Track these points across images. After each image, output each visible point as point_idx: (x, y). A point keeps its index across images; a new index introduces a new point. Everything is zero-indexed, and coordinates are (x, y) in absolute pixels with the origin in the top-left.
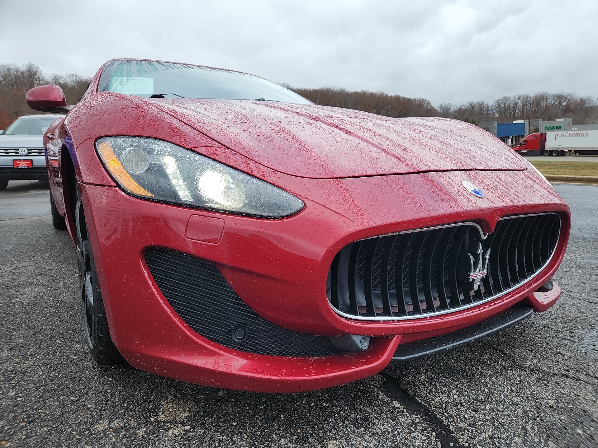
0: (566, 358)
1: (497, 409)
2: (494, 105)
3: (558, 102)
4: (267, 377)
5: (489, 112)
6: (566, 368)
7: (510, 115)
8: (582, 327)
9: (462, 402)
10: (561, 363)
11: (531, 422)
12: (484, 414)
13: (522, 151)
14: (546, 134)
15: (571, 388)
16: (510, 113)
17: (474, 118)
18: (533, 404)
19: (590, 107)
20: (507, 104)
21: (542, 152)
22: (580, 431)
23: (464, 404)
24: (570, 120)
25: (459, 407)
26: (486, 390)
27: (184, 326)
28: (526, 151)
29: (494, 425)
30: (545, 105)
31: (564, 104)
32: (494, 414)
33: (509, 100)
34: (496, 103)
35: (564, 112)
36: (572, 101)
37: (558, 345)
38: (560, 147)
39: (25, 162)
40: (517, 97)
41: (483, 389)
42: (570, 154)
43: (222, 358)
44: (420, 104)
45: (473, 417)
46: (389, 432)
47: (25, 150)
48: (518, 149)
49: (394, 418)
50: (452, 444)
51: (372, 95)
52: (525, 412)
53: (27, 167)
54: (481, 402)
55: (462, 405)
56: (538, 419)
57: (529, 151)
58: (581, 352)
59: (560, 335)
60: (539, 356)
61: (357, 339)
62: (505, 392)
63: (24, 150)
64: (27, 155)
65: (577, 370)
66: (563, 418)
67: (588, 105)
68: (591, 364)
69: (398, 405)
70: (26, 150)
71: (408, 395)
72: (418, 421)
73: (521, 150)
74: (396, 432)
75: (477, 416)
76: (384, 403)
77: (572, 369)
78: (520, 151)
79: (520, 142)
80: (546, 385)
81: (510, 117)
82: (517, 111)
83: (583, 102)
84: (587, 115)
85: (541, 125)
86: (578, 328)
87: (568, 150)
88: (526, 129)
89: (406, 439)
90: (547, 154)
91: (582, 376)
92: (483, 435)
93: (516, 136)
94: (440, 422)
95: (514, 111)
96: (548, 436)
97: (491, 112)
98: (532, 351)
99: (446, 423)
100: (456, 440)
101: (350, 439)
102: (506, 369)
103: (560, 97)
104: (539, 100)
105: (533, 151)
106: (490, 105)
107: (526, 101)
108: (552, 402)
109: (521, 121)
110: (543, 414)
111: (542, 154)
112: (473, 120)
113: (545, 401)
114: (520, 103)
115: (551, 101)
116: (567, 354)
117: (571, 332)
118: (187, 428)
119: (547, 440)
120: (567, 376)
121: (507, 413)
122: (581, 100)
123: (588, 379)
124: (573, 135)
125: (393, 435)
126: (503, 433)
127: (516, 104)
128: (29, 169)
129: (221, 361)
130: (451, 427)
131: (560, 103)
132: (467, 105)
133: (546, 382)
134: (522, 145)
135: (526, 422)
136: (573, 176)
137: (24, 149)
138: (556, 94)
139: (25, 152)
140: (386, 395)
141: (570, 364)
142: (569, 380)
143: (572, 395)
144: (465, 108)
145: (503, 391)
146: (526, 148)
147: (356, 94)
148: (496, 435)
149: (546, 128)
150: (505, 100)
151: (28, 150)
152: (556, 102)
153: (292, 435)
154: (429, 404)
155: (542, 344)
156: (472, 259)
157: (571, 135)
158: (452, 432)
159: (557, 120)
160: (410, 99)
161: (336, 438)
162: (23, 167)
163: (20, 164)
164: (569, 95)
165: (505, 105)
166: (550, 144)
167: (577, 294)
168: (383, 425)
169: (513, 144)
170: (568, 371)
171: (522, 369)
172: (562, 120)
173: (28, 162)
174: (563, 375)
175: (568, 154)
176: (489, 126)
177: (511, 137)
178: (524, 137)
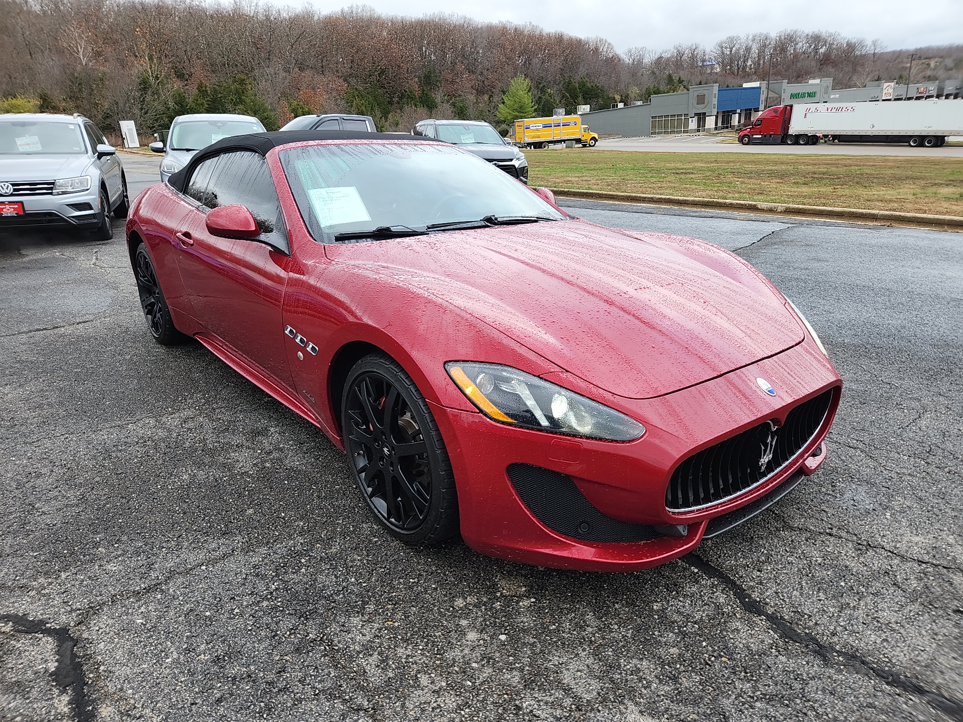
0: (829, 515)
1: (776, 568)
2: (714, 50)
3: (812, 47)
4: (615, 561)
5: (705, 64)
6: (830, 526)
7: (738, 68)
8: (842, 478)
9: (748, 563)
10: (825, 522)
11: (805, 578)
12: (767, 573)
13: (754, 136)
14: (791, 106)
15: (835, 545)
16: (738, 65)
17: (682, 73)
18: (805, 562)
19: (861, 55)
20: (734, 49)
21: (785, 138)
22: (843, 584)
23: (750, 566)
24: (829, 81)
25: (746, 568)
26: (765, 552)
27: (541, 524)
28: (760, 136)
29: (776, 582)
30: (792, 52)
31: (822, 50)
32: (775, 573)
33: (738, 41)
34: (717, 47)
35: (821, 64)
36: (834, 46)
37: (821, 502)
38: (812, 129)
39: (11, 206)
40: (751, 37)
41: (762, 550)
42: (825, 142)
43: (575, 548)
44: (596, 50)
45: (759, 577)
46: (697, 594)
47: (8, 186)
48: (749, 133)
49: (697, 582)
50: (747, 600)
51: (518, 32)
52: (799, 570)
53: (16, 213)
54: (763, 562)
55: (748, 567)
56: (810, 575)
57: (765, 135)
58: (842, 509)
59: (823, 490)
60: (806, 514)
61: (680, 528)
62: (781, 552)
63: (6, 186)
64: (12, 195)
65: (839, 528)
66: (829, 573)
67: (858, 53)
68: (851, 520)
69: (696, 570)
70: (10, 186)
71: (702, 560)
72: (716, 583)
73: (753, 135)
74: (702, 593)
75: (762, 575)
76: (685, 569)
77: (835, 527)
78: (751, 136)
79: (752, 119)
80: (814, 544)
81: (738, 73)
82: (749, 63)
83: (851, 47)
84: (855, 70)
85: (784, 89)
86: (839, 481)
87: (823, 135)
88: (763, 97)
89: (712, 598)
90: (792, 141)
91: (844, 534)
92: (769, 590)
93: (746, 110)
94: (734, 583)
95: (744, 63)
96: (819, 589)
97: (708, 63)
98: (798, 509)
99: (738, 583)
100: (749, 596)
101: (669, 601)
102: (778, 530)
103: (816, 39)
104: (783, 45)
105: (771, 135)
106: (708, 50)
107: (765, 46)
108: (820, 560)
109: (756, 84)
110: (813, 571)
111: (783, 142)
112: (680, 78)
113: (814, 559)
114: (755, 48)
115: (802, 46)
116: (831, 511)
117: (832, 486)
118: (533, 600)
119: (818, 592)
120: (831, 535)
121: (785, 572)
122: (849, 45)
123: (849, 537)
124: (833, 111)
125: (701, 596)
126: (784, 588)
127: (748, 49)
128: (19, 216)
129: (574, 550)
130: (743, 586)
131: (816, 50)
132: (672, 50)
133: (813, 541)
134: (756, 125)
135: (801, 578)
136: (830, 209)
137: (7, 184)
138: (811, 34)
139: (9, 189)
140: (684, 561)
141: (833, 522)
142: (833, 538)
143: (836, 552)
144: (669, 56)
145: (779, 552)
146: (760, 132)
147: (490, 29)
148: (779, 590)
149: (793, 96)
150: (732, 40)
151: (13, 185)
152: (810, 46)
153: (621, 601)
154: (722, 568)
155: (807, 501)
156: (763, 448)
157: (829, 110)
158: (745, 590)
159: (811, 82)
160: (580, 40)
161: (657, 601)
162: (9, 215)
163: (4, 210)
164: (830, 36)
165: (731, 51)
166: (795, 128)
167: (837, 436)
168: (690, 588)
169: (742, 123)
170: (832, 529)
171: (792, 529)
172: (817, 81)
173: (16, 206)
174: (827, 533)
175: (823, 141)
176: (705, 92)
177: (738, 111)
178: (759, 111)
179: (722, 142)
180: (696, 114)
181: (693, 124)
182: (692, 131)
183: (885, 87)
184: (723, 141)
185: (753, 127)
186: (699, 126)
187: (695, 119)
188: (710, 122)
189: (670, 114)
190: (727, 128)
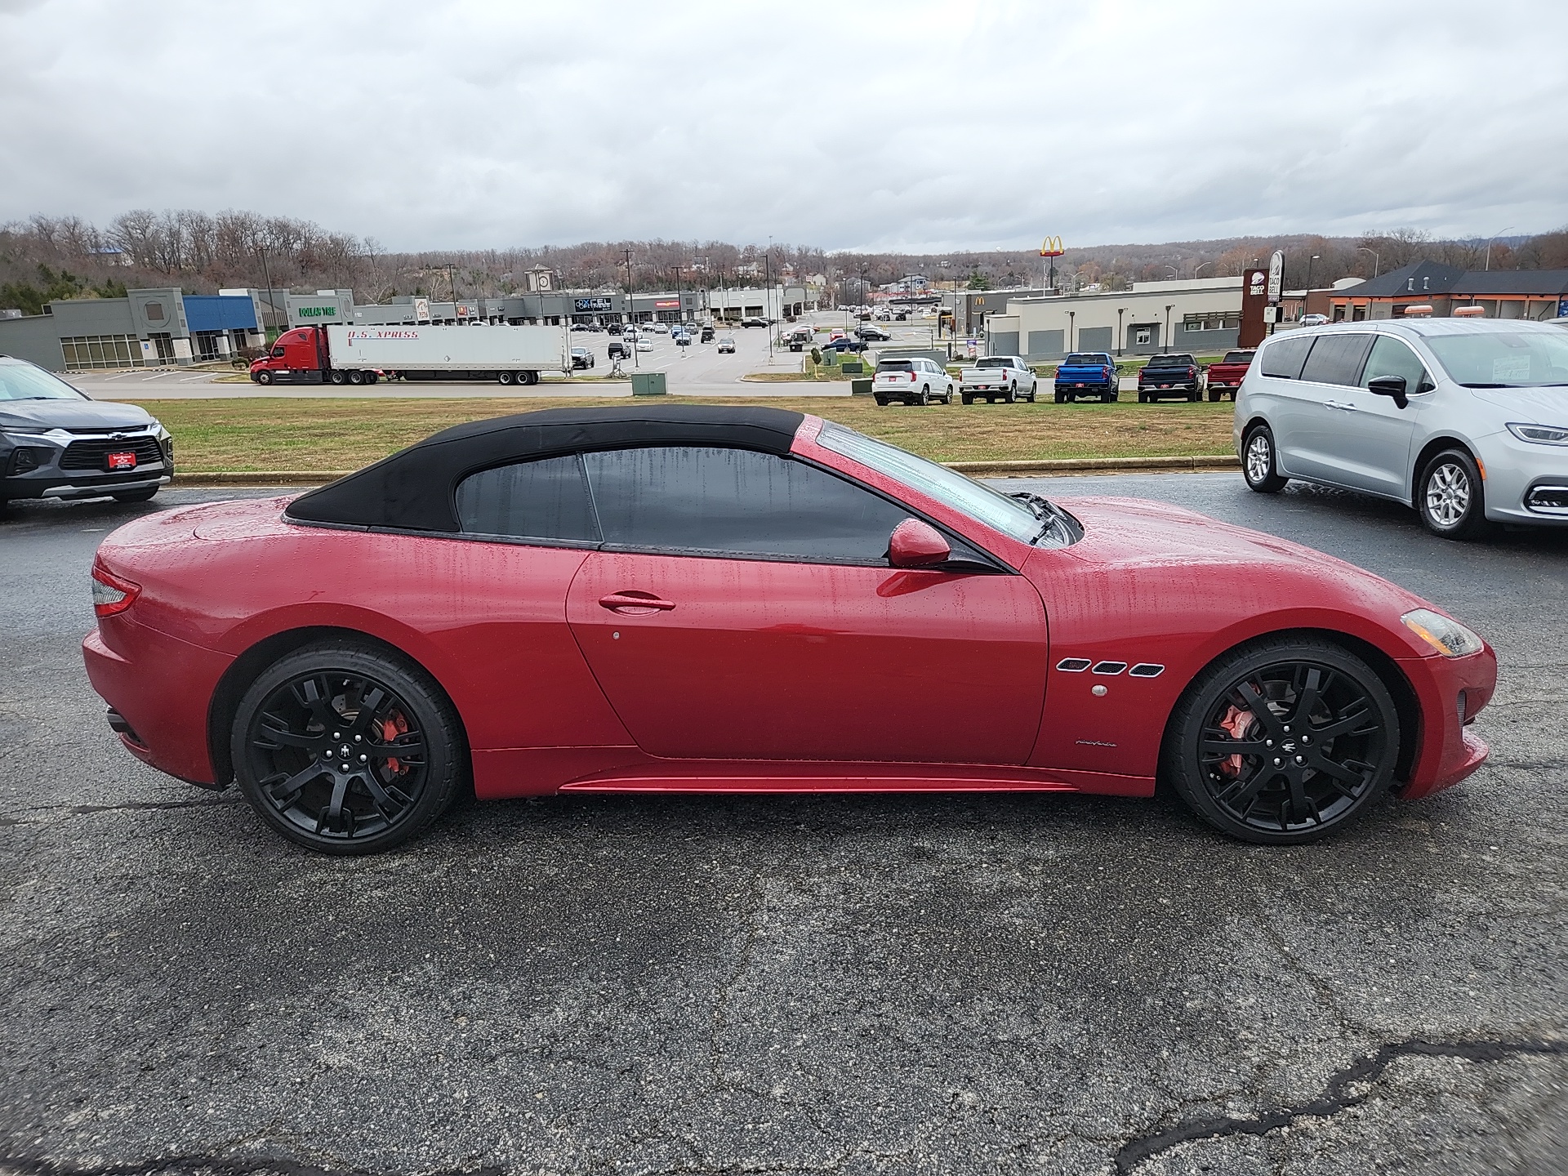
2: (113, 230)
3: (281, 240)
5: (101, 250)
7: (167, 263)
13: (278, 372)
14: (324, 328)
16: (163, 258)
17: (61, 263)
20: (149, 231)
21: (327, 375)
24: (345, 294)
28: (287, 372)
30: (251, 244)
31: (297, 246)
33: (153, 220)
34: (117, 226)
38: (365, 362)
40: (174, 215)
42: (388, 380)
48: (267, 366)
57: (296, 371)
73: (275, 370)
78: (271, 372)
79: (248, 346)
81: (168, 269)
82: (183, 255)
85: (287, 302)
87: (383, 371)
88: (258, 313)
90: (339, 379)
93: (235, 331)
95: (173, 253)
97: (107, 250)
103: (283, 229)
104: (234, 232)
105: (304, 371)
106: (101, 230)
107: (202, 231)
109: (242, 292)
111: (326, 381)
112: (64, 273)
114: (185, 233)
115: (265, 238)
124: (388, 336)
127: (175, 235)
134: (275, 356)
144: (23, 231)
146: (285, 365)
149: (303, 313)
150: (141, 220)
152: (278, 239)
157: (382, 335)
159: (320, 293)
164: (303, 227)
165: (144, 235)
166: (341, 356)
169: (233, 350)
172: (332, 293)
175: (384, 378)
176: (160, 300)
177: (225, 332)
178: (258, 333)
179: (221, 381)
180: (151, 336)
181: (149, 351)
182: (150, 363)
183: (417, 305)
184: (222, 379)
185: (271, 358)
186: (161, 355)
187: (152, 344)
188: (183, 348)
189: (99, 335)
190: (211, 358)
